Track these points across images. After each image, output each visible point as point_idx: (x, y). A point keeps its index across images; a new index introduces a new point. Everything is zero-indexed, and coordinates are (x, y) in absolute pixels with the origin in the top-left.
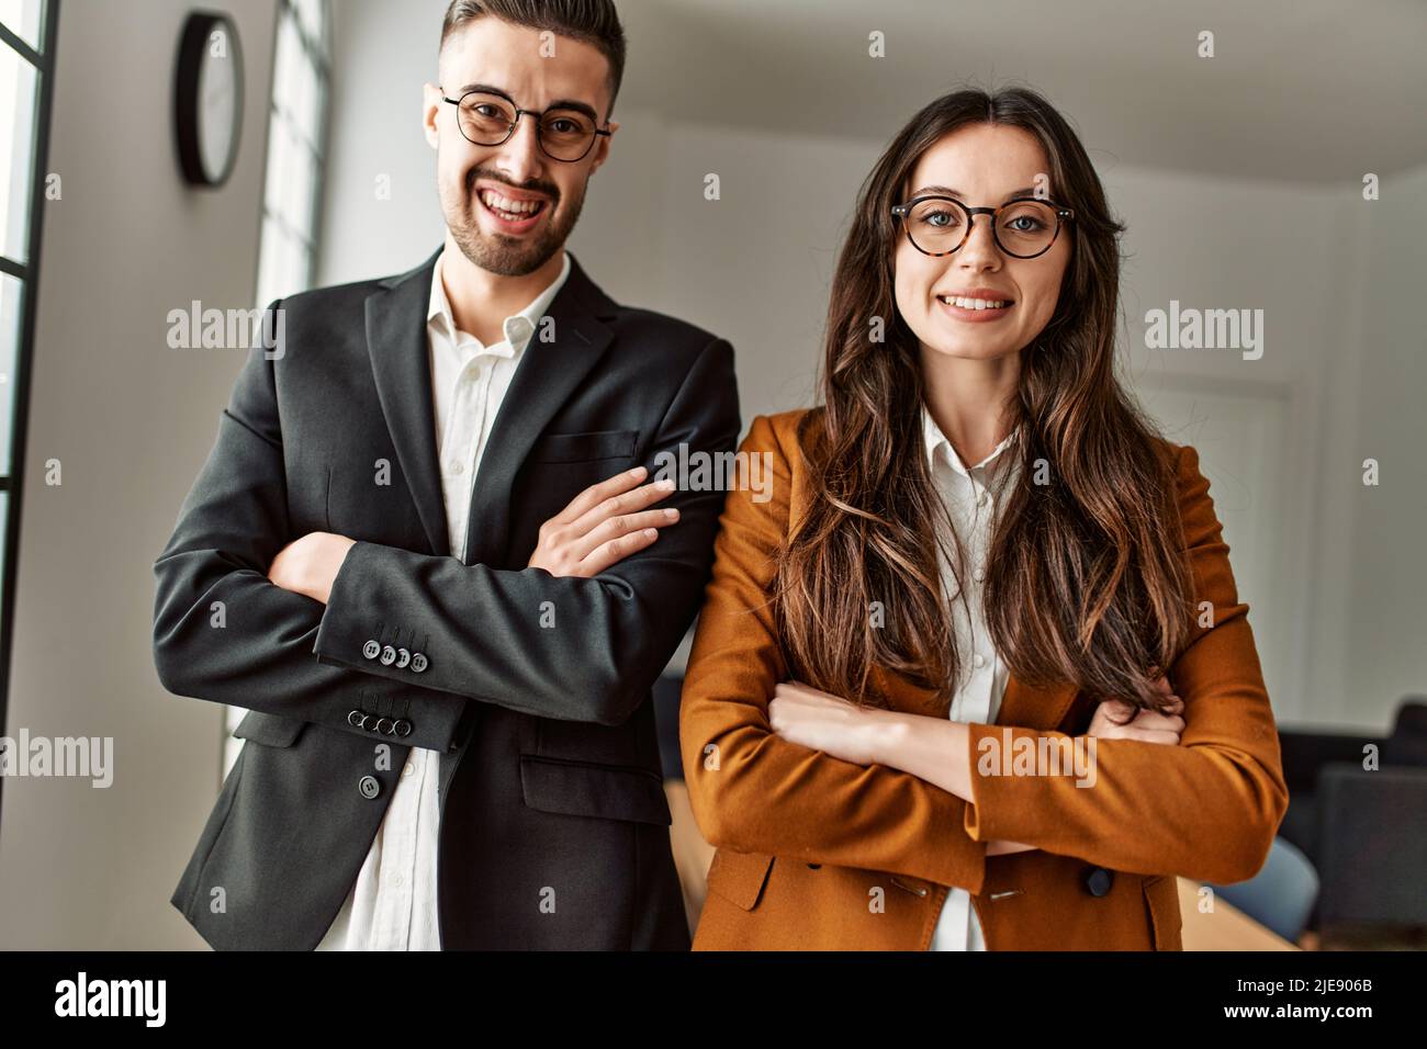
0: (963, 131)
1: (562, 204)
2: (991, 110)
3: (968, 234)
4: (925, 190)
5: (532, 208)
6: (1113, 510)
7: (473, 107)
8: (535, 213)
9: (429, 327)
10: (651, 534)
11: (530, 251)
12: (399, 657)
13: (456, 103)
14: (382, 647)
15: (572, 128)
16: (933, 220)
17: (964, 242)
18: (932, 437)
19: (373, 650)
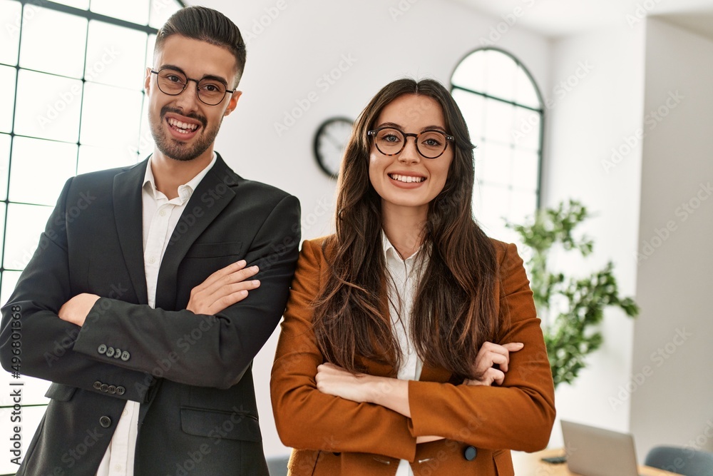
0: (404, 97)
1: (208, 127)
2: (417, 88)
3: (404, 146)
4: (384, 124)
5: (193, 127)
6: (470, 279)
7: (166, 77)
8: (195, 130)
9: (143, 190)
10: (245, 294)
11: (190, 149)
12: (115, 353)
13: (157, 73)
14: (107, 348)
15: (215, 89)
16: (388, 139)
17: (402, 149)
18: (386, 245)
19: (102, 349)
